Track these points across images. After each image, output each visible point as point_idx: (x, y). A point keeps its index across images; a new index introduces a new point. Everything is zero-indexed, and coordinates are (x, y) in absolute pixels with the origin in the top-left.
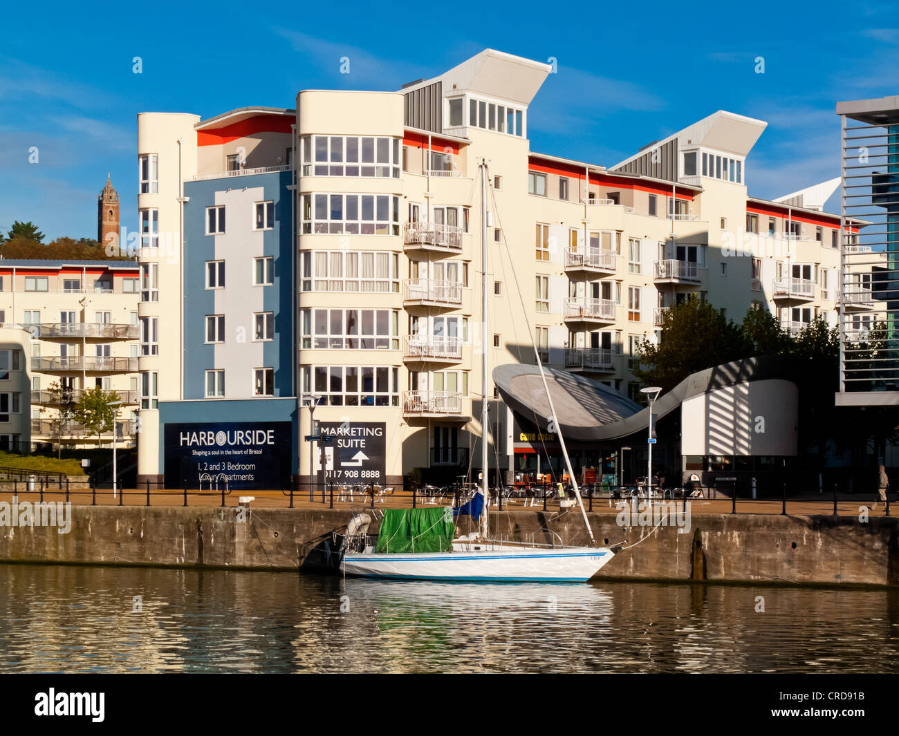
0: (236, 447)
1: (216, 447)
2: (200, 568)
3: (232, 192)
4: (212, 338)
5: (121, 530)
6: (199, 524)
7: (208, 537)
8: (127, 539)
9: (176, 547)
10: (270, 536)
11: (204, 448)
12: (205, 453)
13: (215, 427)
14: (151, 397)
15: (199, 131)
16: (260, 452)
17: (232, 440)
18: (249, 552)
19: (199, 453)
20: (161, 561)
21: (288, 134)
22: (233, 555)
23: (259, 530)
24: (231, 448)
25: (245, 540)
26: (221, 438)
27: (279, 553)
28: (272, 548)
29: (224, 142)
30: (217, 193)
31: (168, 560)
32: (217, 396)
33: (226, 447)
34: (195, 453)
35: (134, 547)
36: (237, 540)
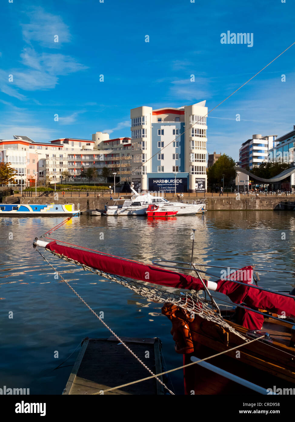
0: (171, 183)
1: (165, 183)
2: (246, 210)
3: (166, 126)
4: (159, 158)
5: (224, 202)
6: (246, 200)
7: (249, 203)
8: (226, 204)
9: (240, 206)
10: (265, 203)
11: (161, 183)
12: (161, 185)
13: (164, 179)
14: (145, 172)
15: (153, 112)
16: (178, 184)
17: (169, 181)
18: (260, 206)
19: (159, 185)
20: (236, 209)
21: (183, 115)
22: (255, 207)
23: (262, 201)
24: (169, 184)
25: (259, 204)
26: (166, 181)
27: (267, 206)
28: (266, 205)
29: (157, 115)
30: (161, 126)
31: (238, 209)
32: (161, 172)
33: (168, 183)
34: (158, 185)
35: (228, 206)
36: (256, 204)
